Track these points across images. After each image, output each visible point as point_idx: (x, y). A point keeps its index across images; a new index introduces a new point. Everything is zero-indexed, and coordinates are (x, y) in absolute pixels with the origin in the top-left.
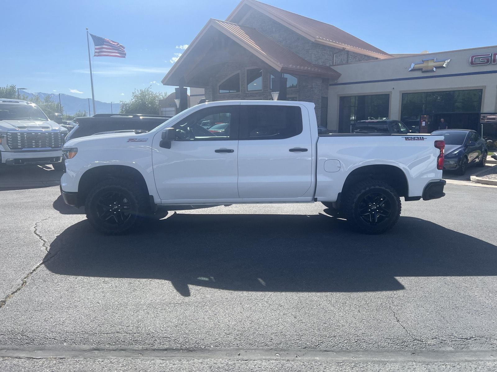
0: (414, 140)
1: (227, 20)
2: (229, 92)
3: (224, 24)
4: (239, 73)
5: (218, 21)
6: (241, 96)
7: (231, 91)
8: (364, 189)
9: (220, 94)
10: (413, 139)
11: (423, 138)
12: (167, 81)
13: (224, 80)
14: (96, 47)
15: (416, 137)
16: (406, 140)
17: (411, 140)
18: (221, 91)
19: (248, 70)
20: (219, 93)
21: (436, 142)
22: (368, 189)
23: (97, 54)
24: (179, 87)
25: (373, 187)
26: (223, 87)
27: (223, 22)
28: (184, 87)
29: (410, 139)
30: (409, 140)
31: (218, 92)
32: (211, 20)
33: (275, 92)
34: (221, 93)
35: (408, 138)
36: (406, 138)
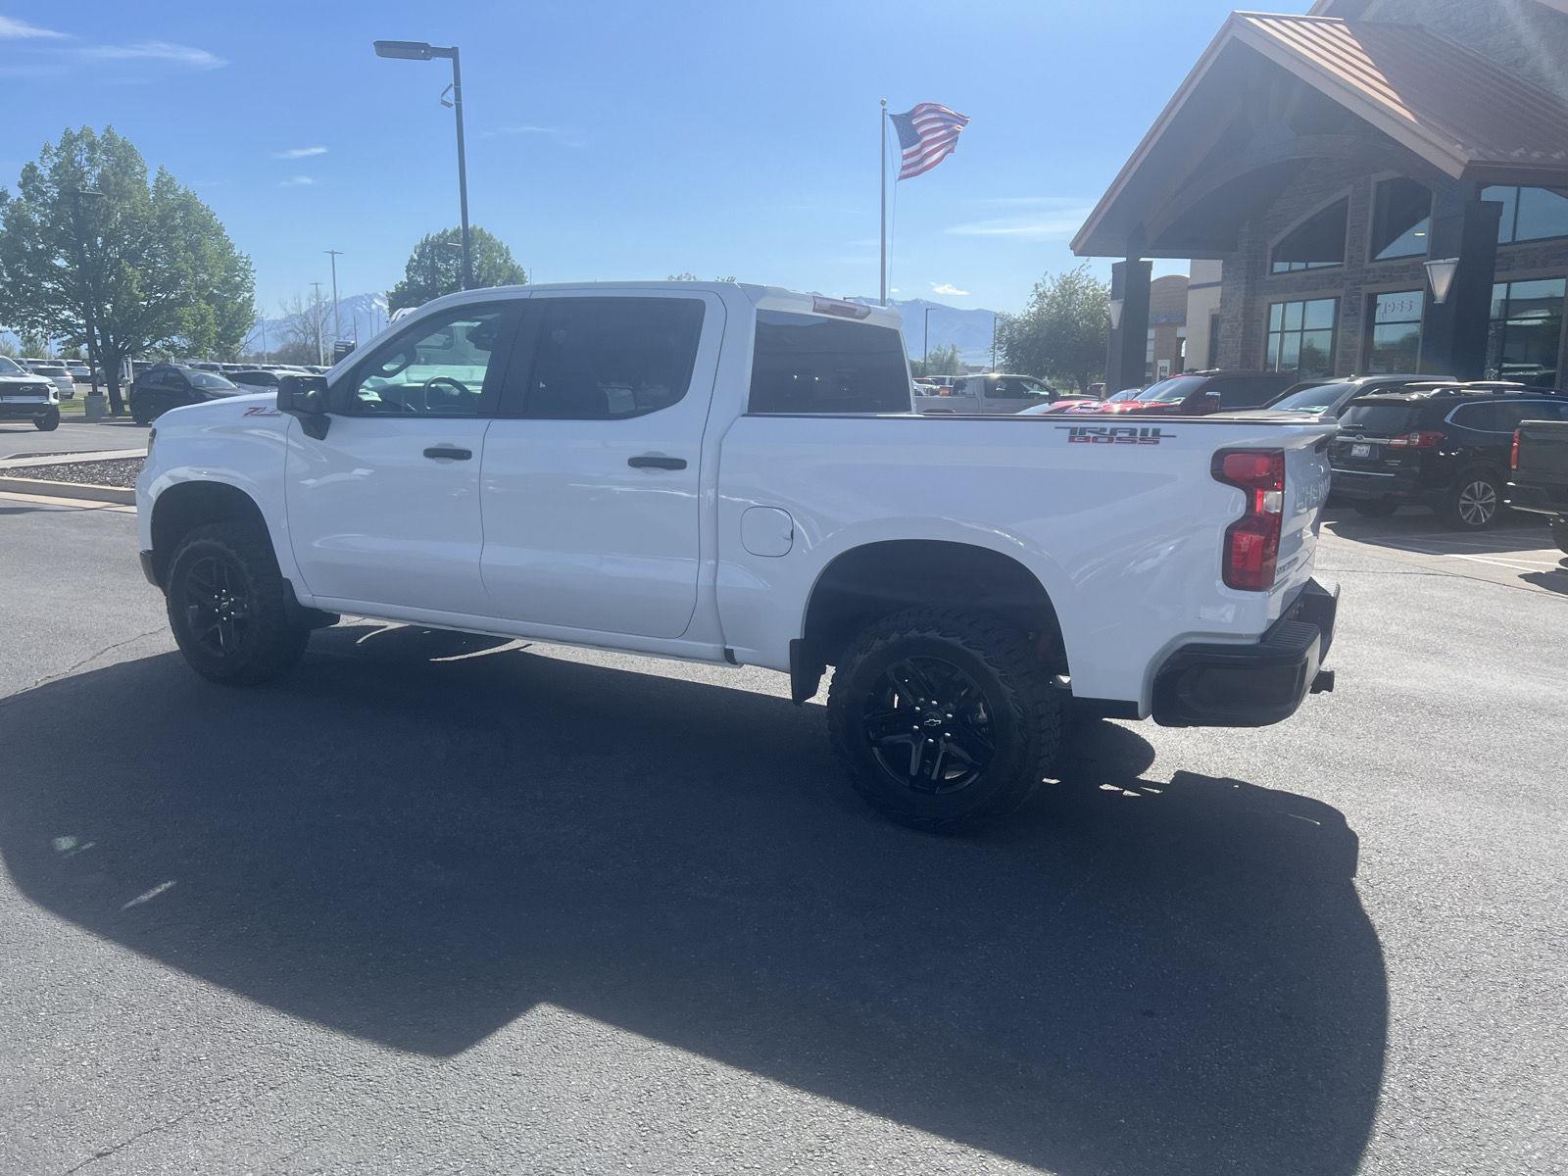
0: (1111, 440)
1: (1313, 12)
2: (1307, 269)
3: (1298, 28)
4: (1347, 197)
5: (1259, 17)
6: (1346, 279)
7: (1312, 265)
8: (880, 638)
9: (1276, 277)
10: (1105, 436)
11: (1156, 433)
12: (1087, 244)
13: (1294, 225)
14: (905, 152)
15: (1123, 430)
16: (1071, 440)
17: (1095, 440)
18: (1280, 266)
19: (1379, 184)
20: (1272, 273)
21: (1220, 456)
22: (894, 637)
23: (906, 172)
24: (1124, 259)
25: (914, 633)
26: (1285, 252)
27: (1296, 20)
28: (1142, 259)
29: (1092, 435)
30: (1087, 439)
31: (1268, 268)
32: (1235, 20)
33: (1442, 261)
34: (1279, 273)
35: (1083, 431)
36: (1073, 431)
